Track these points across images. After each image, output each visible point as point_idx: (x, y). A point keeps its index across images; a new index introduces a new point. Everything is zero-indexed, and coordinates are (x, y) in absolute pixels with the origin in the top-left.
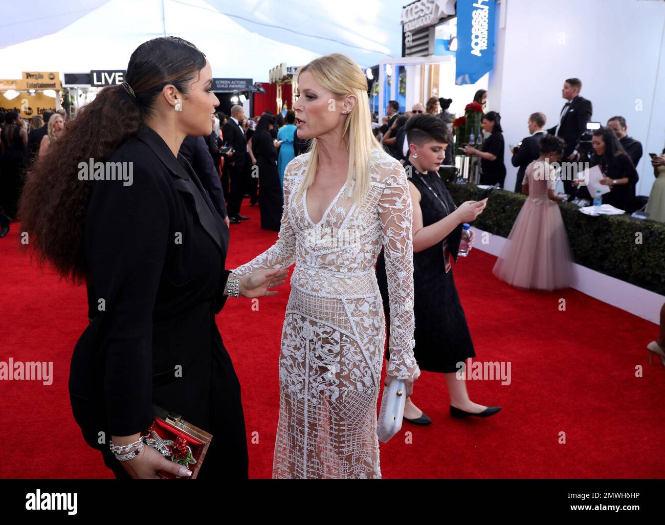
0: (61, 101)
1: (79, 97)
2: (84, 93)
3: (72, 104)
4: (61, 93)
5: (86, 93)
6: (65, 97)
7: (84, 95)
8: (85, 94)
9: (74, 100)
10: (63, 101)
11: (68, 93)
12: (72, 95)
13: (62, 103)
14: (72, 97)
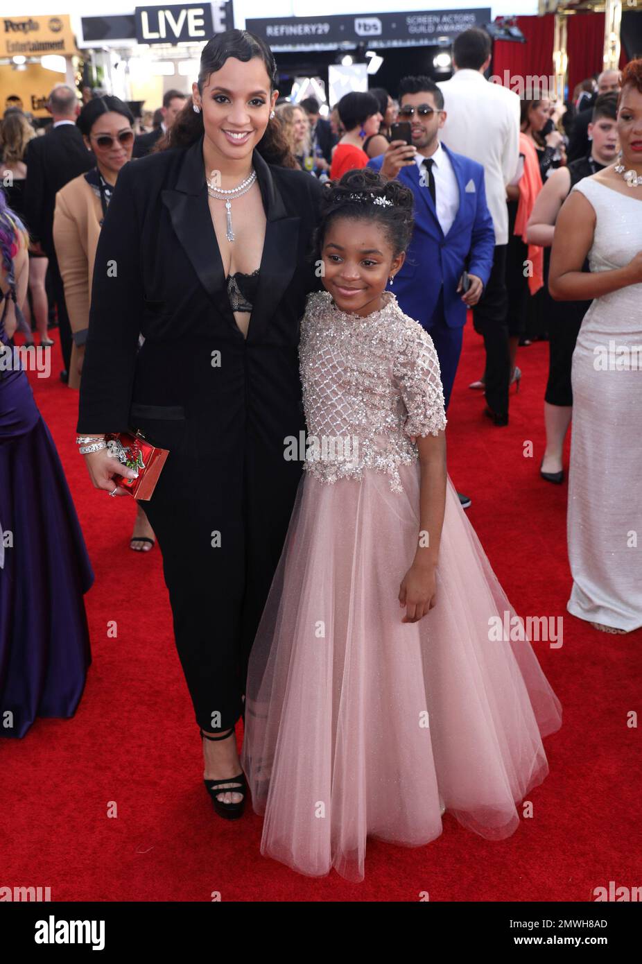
0: (76, 78)
1: (113, 68)
2: (122, 59)
3: (100, 85)
4: (76, 61)
5: (127, 60)
6: (85, 69)
7: (122, 64)
8: (124, 62)
9: (103, 76)
10: (80, 78)
11: (90, 60)
12: (99, 64)
13: (78, 83)
14: (99, 70)
